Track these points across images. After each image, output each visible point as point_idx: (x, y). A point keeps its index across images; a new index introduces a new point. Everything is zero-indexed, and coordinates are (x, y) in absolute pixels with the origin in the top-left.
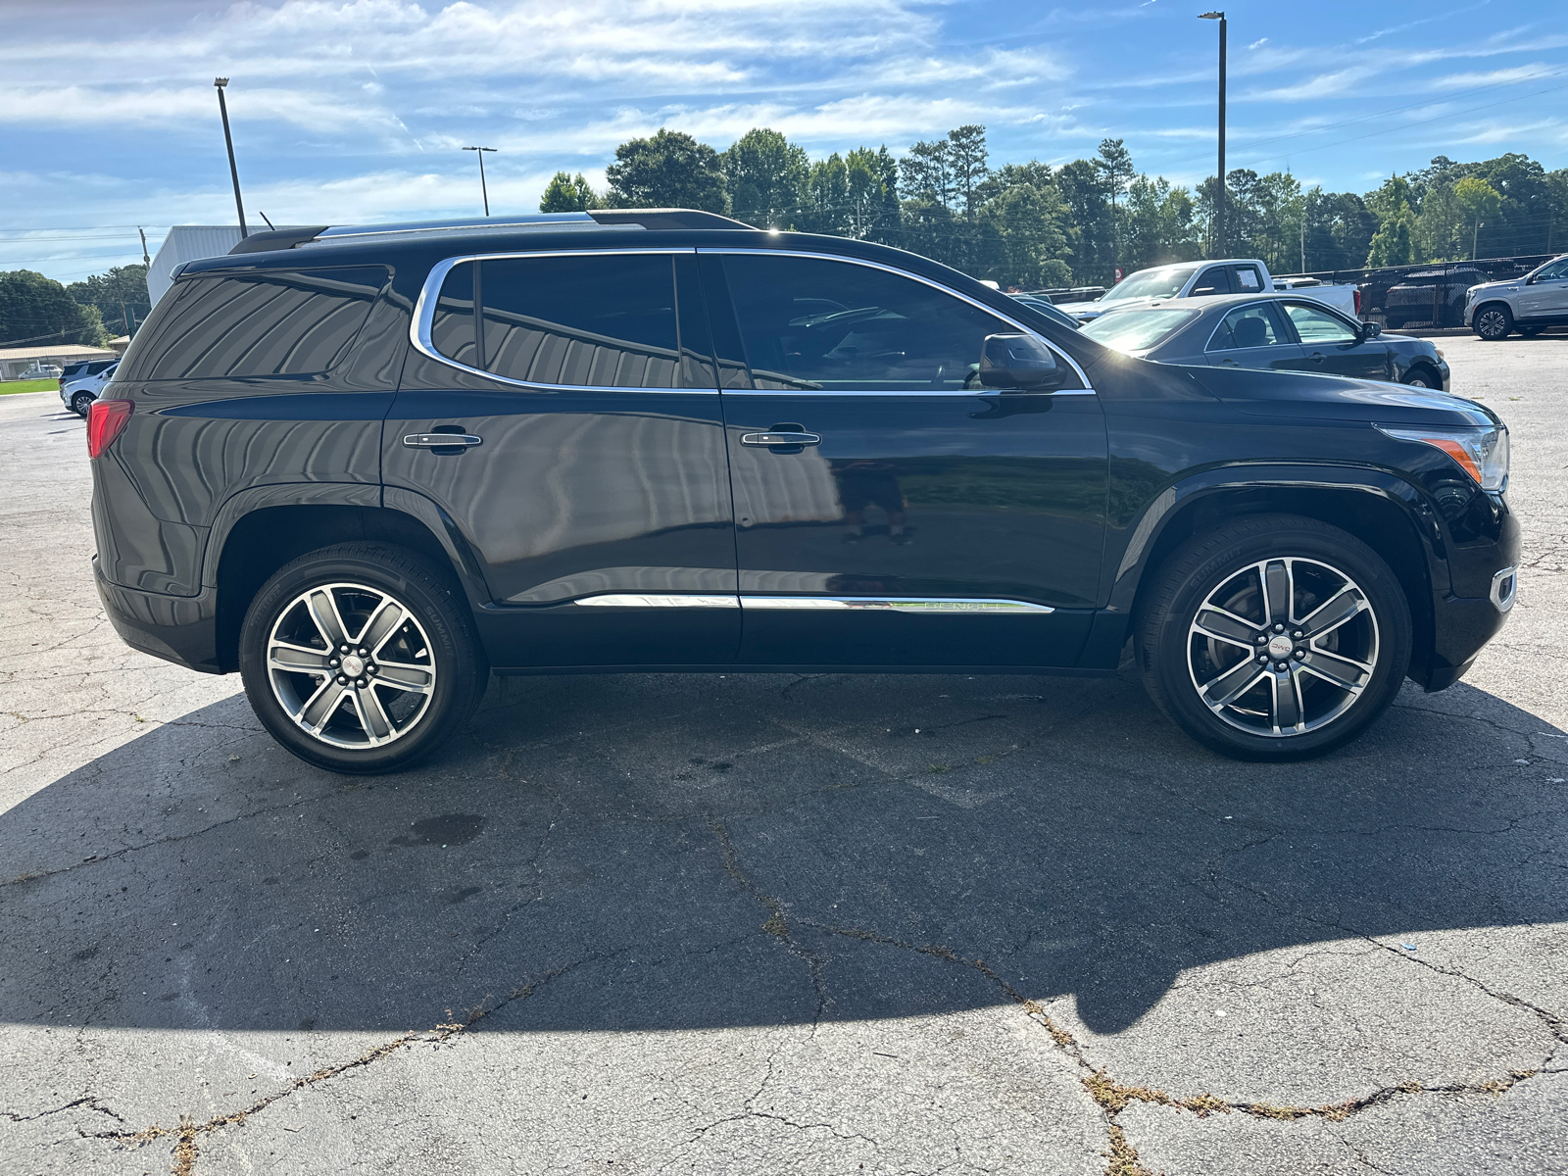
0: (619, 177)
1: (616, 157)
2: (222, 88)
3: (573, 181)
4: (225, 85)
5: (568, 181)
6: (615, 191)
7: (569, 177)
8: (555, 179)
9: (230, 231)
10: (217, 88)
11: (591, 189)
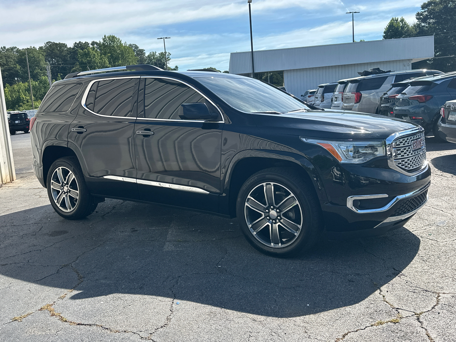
0: (421, 17)
1: (421, 9)
2: (250, 3)
3: (399, 20)
4: (251, 2)
5: (397, 20)
6: (419, 23)
7: (398, 19)
8: (391, 21)
9: (248, 53)
10: (249, 3)
11: (407, 23)
